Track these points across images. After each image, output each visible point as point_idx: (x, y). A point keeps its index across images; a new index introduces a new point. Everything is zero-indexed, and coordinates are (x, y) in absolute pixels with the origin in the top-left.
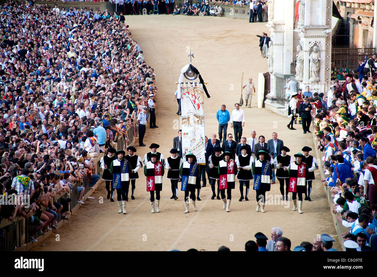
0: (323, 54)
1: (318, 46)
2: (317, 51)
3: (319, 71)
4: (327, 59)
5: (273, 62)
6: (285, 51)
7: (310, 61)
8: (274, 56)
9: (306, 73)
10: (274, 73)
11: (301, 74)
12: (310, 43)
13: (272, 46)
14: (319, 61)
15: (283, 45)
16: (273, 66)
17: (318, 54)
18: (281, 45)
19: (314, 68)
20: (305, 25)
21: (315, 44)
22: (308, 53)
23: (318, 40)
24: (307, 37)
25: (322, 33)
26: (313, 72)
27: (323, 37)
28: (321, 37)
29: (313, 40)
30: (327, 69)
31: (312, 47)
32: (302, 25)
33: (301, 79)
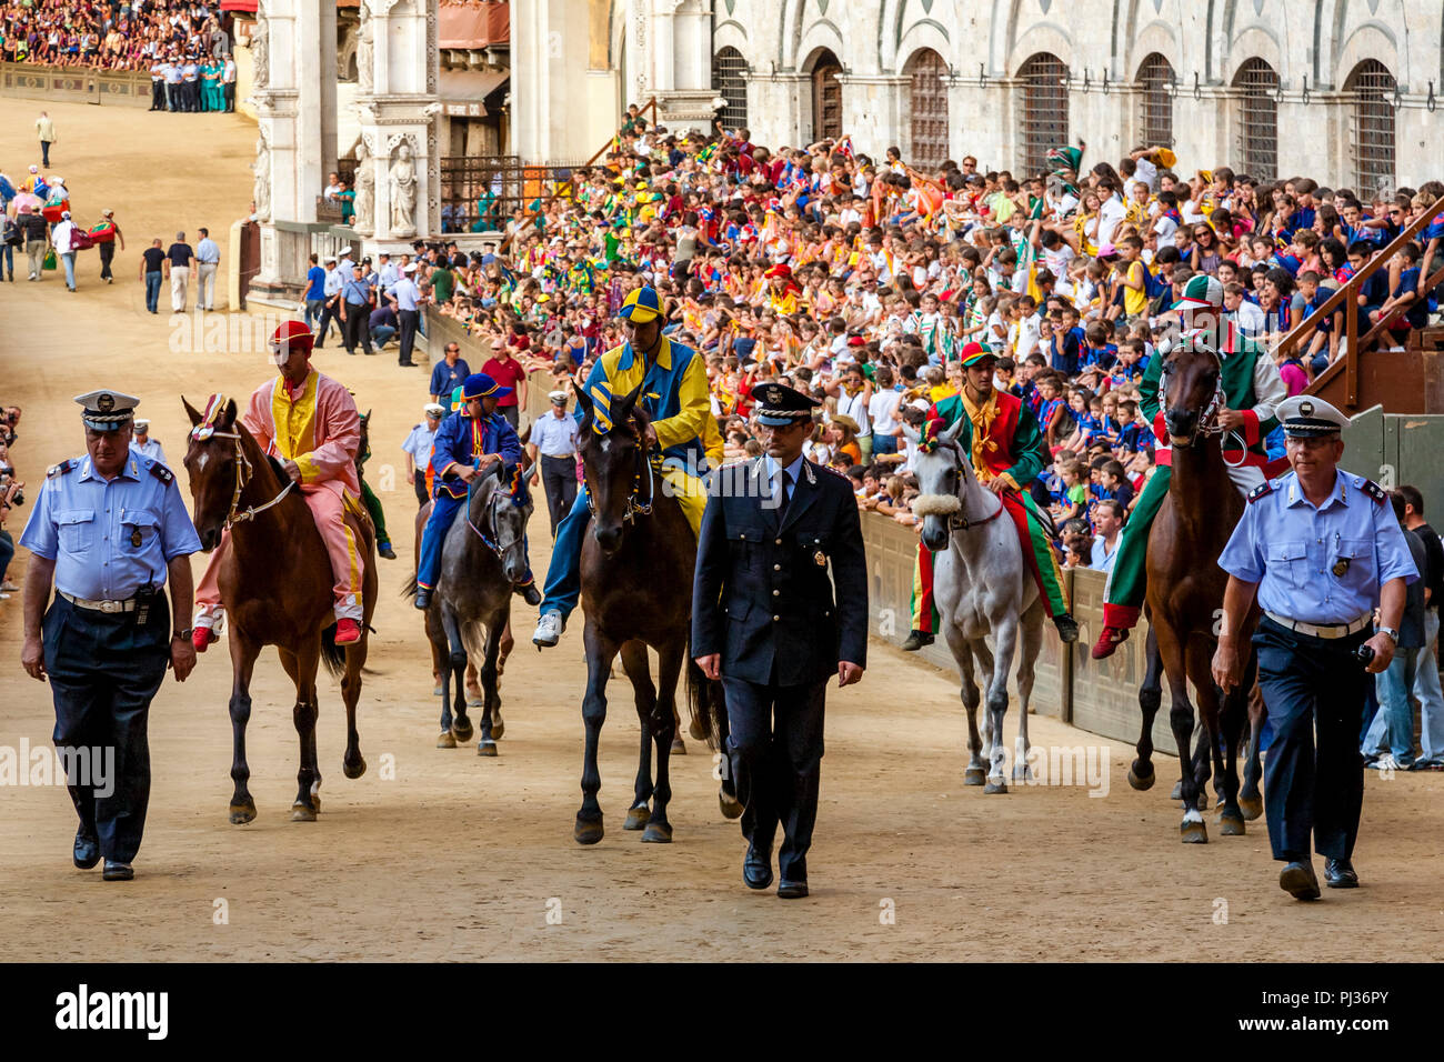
0: (423, 166)
1: (409, 146)
2: (410, 159)
3: (413, 211)
4: (431, 179)
5: (269, 193)
6: (301, 163)
7: (390, 184)
8: (272, 179)
9: (381, 215)
10: (272, 222)
11: (368, 217)
12: (389, 137)
13: (264, 154)
14: (414, 182)
15: (295, 149)
16: (268, 203)
17: (409, 166)
18: (288, 149)
19: (403, 202)
20: (376, 92)
21: (404, 142)
22: (387, 162)
23: (410, 129)
24: (384, 124)
25: (420, 113)
26: (400, 212)
27: (422, 123)
28: (417, 123)
29: (398, 132)
30: (432, 204)
31: (396, 149)
32: (368, 94)
33: (367, 231)
